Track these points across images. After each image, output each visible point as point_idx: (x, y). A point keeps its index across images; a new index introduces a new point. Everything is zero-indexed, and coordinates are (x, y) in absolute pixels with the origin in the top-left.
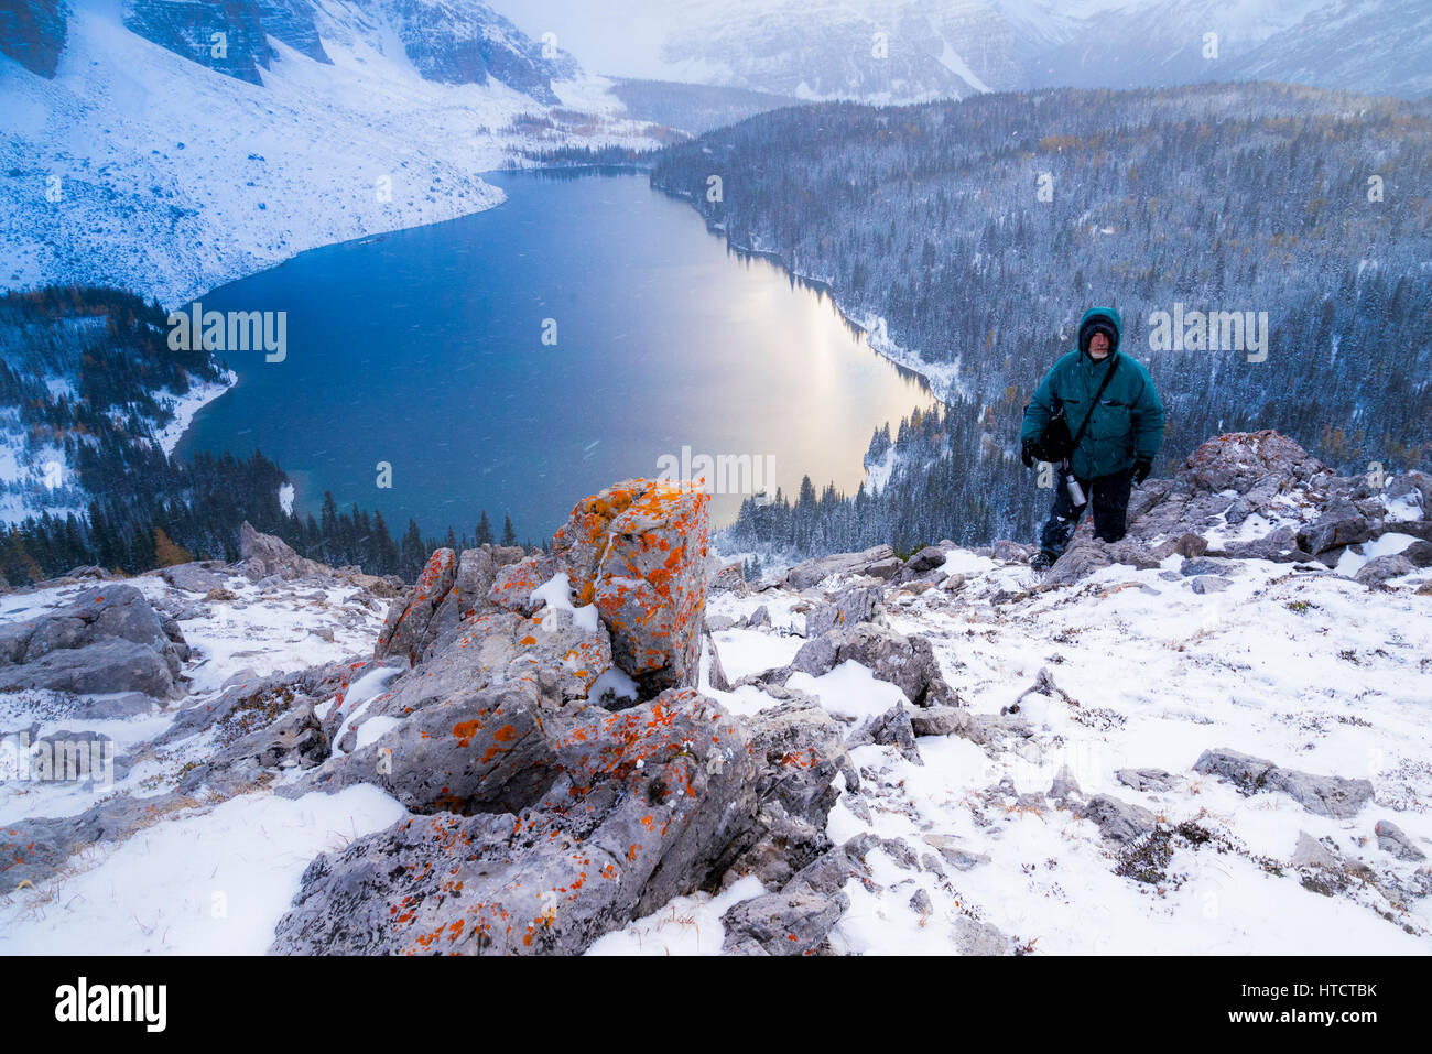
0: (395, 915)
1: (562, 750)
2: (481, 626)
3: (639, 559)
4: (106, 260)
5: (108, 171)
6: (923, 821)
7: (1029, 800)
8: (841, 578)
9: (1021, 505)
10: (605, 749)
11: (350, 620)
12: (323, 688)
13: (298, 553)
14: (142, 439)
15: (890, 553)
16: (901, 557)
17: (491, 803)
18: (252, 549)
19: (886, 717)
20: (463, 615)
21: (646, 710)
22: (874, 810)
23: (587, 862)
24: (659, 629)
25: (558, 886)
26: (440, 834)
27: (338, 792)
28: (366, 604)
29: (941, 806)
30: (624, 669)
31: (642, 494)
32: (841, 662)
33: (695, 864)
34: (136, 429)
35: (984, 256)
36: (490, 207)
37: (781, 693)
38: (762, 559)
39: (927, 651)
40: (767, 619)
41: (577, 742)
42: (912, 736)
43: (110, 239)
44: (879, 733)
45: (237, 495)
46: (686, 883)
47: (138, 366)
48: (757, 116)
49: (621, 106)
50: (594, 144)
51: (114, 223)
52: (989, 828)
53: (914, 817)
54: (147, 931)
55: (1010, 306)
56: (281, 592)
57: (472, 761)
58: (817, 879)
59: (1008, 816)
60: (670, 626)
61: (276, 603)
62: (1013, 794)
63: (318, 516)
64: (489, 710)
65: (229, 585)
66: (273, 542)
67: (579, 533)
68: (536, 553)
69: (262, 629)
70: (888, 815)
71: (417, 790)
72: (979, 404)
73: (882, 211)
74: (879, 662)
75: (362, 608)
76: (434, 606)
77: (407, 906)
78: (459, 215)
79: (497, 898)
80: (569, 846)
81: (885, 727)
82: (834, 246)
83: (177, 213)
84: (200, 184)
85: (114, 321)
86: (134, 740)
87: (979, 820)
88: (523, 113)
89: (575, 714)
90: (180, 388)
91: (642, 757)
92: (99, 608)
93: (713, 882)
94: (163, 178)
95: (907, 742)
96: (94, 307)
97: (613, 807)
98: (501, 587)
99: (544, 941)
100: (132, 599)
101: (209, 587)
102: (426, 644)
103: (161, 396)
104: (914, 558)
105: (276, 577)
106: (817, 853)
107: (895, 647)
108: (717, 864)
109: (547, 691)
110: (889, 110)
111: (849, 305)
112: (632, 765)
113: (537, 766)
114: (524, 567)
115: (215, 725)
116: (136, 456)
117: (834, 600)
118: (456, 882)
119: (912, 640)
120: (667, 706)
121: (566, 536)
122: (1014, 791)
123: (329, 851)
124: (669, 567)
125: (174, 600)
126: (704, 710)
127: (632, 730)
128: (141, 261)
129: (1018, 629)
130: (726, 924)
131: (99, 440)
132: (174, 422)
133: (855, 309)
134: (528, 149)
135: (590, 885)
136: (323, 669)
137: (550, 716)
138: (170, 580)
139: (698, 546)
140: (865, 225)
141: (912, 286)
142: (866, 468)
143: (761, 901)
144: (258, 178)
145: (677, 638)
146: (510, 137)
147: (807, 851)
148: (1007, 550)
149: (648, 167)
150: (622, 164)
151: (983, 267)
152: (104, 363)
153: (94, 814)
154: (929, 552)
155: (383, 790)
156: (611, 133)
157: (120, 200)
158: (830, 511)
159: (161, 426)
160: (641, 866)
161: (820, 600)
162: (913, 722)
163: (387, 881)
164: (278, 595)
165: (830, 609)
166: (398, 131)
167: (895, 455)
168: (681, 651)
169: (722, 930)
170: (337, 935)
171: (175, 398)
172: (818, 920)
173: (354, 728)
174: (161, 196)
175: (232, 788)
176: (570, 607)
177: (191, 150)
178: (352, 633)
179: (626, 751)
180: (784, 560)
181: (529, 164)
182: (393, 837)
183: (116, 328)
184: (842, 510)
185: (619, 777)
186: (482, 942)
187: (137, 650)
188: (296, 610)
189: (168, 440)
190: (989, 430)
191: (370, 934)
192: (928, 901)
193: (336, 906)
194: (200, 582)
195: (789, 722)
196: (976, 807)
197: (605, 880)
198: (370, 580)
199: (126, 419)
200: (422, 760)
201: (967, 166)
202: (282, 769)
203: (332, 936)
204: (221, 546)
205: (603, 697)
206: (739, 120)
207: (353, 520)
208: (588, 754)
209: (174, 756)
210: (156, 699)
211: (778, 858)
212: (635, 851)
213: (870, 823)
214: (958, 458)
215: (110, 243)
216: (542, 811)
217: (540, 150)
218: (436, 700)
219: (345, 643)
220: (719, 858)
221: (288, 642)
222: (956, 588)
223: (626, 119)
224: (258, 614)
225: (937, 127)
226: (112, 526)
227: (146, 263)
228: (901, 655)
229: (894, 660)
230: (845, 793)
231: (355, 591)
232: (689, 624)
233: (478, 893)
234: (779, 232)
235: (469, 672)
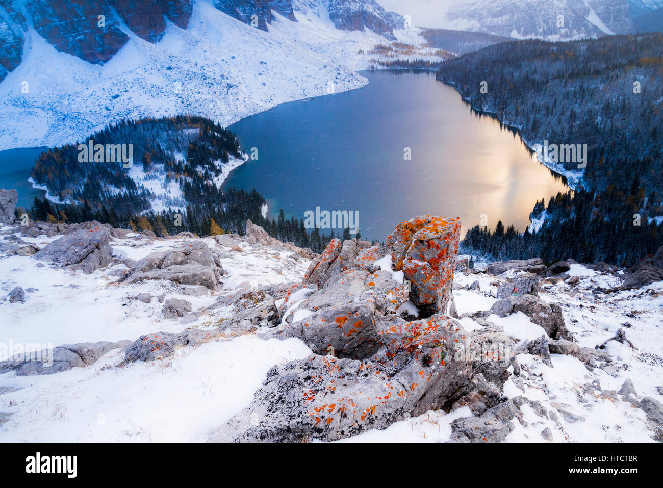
0: (306, 396)
1: (384, 336)
2: (351, 275)
3: (425, 252)
4: (201, 105)
5: (204, 68)
6: (551, 395)
7: (608, 393)
8: (515, 272)
9: (611, 245)
10: (404, 337)
11: (289, 266)
12: (278, 294)
13: (270, 235)
14: (209, 181)
15: (541, 262)
16: (545, 264)
17: (349, 354)
18: (250, 232)
19: (536, 341)
20: (342, 269)
21: (424, 322)
22: (526, 385)
23: (392, 388)
24: (431, 286)
25: (378, 397)
26: (327, 364)
27: (284, 339)
28: (296, 259)
29: (561, 389)
30: (413, 302)
31: (429, 222)
32: (515, 312)
33: (440, 397)
34: (207, 176)
35: (603, 118)
36: (361, 87)
37: (484, 323)
38: (474, 258)
39: (559, 312)
40: (479, 287)
41: (391, 332)
42: (549, 352)
43: (203, 96)
44: (531, 349)
45: (244, 208)
46: (435, 405)
47: (210, 150)
48: (490, 46)
49: (425, 41)
50: (411, 59)
51: (205, 89)
52: (585, 404)
53: (546, 392)
54: (204, 385)
55: (614, 144)
56: (261, 251)
57: (343, 335)
58: (499, 414)
59: (596, 400)
60: (437, 285)
61: (259, 255)
62: (599, 389)
63: (277, 220)
64: (352, 313)
65: (240, 245)
66: (260, 229)
67: (399, 237)
68: (376, 245)
69: (253, 266)
70: (533, 389)
71: (317, 344)
72: (593, 193)
73: (551, 93)
74: (534, 314)
75: (294, 261)
76: (330, 264)
77: (311, 394)
78: (348, 90)
79: (351, 397)
80: (384, 379)
81: (535, 346)
82: (524, 110)
83: (230, 86)
84: (240, 73)
85: (202, 131)
86: (200, 306)
87: (580, 399)
88: (379, 44)
89: (390, 320)
90: (225, 160)
91: (421, 344)
92: (191, 250)
93: (448, 407)
94: (225, 71)
95: (545, 355)
96: (195, 124)
97: (406, 364)
98: (361, 258)
99: (370, 420)
100: (203, 247)
101: (233, 246)
102: (325, 280)
103: (217, 163)
104: (553, 266)
105: (260, 244)
106: (499, 402)
107: (543, 308)
108: (450, 398)
109: (379, 308)
110: (558, 44)
111: (529, 140)
112: (416, 347)
113: (371, 341)
114: (372, 250)
115: (232, 304)
116: (206, 188)
117: (511, 282)
118: (333, 387)
119: (552, 306)
120: (435, 322)
121: (392, 238)
122: (600, 388)
123: (278, 365)
124: (439, 257)
125: (219, 249)
126: (452, 326)
127: (417, 331)
128: (214, 106)
129: (607, 308)
130: (453, 427)
131: (192, 180)
132: (222, 174)
133: (532, 142)
134: (381, 61)
135: (392, 398)
136: (278, 286)
137: (379, 319)
138: (217, 241)
139: (454, 249)
140: (541, 101)
141: (562, 132)
142: (531, 220)
143: (471, 419)
144: (263, 72)
145: (440, 291)
146: (373, 55)
147: (495, 399)
148: (603, 267)
149: (436, 70)
150: (423, 68)
151: (601, 124)
152: (197, 148)
153: (185, 334)
154: (561, 264)
155: (303, 341)
156: (419, 54)
157: (208, 80)
158: (510, 239)
159: (217, 176)
160: (417, 394)
161: (504, 281)
162: (549, 345)
163: (303, 381)
164: (260, 252)
165: (510, 286)
166: (324, 52)
167: (546, 215)
168: (441, 297)
169: (451, 430)
170: (280, 401)
171: (223, 164)
172: (498, 433)
173: (292, 313)
174: (224, 79)
175: (240, 332)
176: (391, 271)
177: (237, 59)
178: (289, 272)
179: (414, 340)
180: (485, 260)
181: (380, 67)
182: (307, 363)
183: (202, 133)
184: (516, 239)
185: (409, 351)
186: (343, 415)
187: (203, 269)
188: (267, 259)
189: (219, 182)
190: (597, 206)
191: (295, 403)
192: (551, 434)
193: (281, 388)
194: (229, 243)
195: (488, 337)
196: (579, 392)
197: (399, 397)
198: (299, 249)
199: (203, 172)
200: (321, 331)
201: (597, 72)
202: (260, 326)
203: (278, 401)
204: (236, 229)
205: (402, 313)
206: (481, 48)
207: (291, 222)
208: (397, 339)
209: (216, 315)
210: (209, 290)
211: (480, 400)
212: (414, 386)
213: (524, 391)
214: (579, 219)
215: (203, 98)
216: (373, 361)
217: (386, 61)
218: (329, 305)
219: (286, 276)
220: (451, 396)
221: (263, 272)
222: (574, 283)
223: (426, 47)
224: (251, 259)
225: (582, 52)
226: (194, 216)
227: (216, 107)
228: (546, 313)
229: (542, 314)
230: (513, 375)
231: (292, 254)
232: (445, 285)
233: (342, 393)
234: (497, 102)
235: (344, 295)
